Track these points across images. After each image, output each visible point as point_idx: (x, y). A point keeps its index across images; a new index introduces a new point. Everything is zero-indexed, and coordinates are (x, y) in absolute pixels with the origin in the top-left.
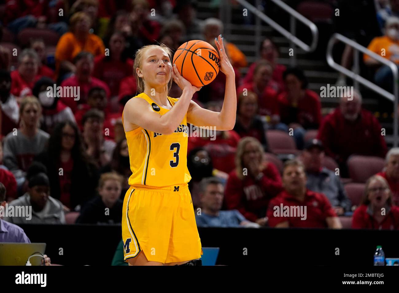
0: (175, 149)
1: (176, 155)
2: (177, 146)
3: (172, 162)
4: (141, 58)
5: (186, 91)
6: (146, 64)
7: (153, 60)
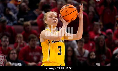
0: (60, 48)
1: (60, 50)
2: (60, 47)
3: (59, 53)
4: (46, 17)
5: (64, 24)
6: (48, 19)
7: (51, 17)
